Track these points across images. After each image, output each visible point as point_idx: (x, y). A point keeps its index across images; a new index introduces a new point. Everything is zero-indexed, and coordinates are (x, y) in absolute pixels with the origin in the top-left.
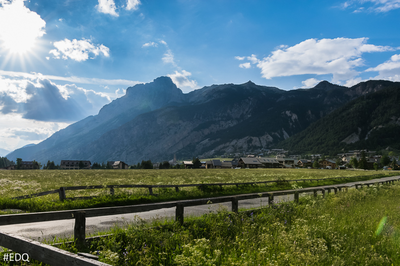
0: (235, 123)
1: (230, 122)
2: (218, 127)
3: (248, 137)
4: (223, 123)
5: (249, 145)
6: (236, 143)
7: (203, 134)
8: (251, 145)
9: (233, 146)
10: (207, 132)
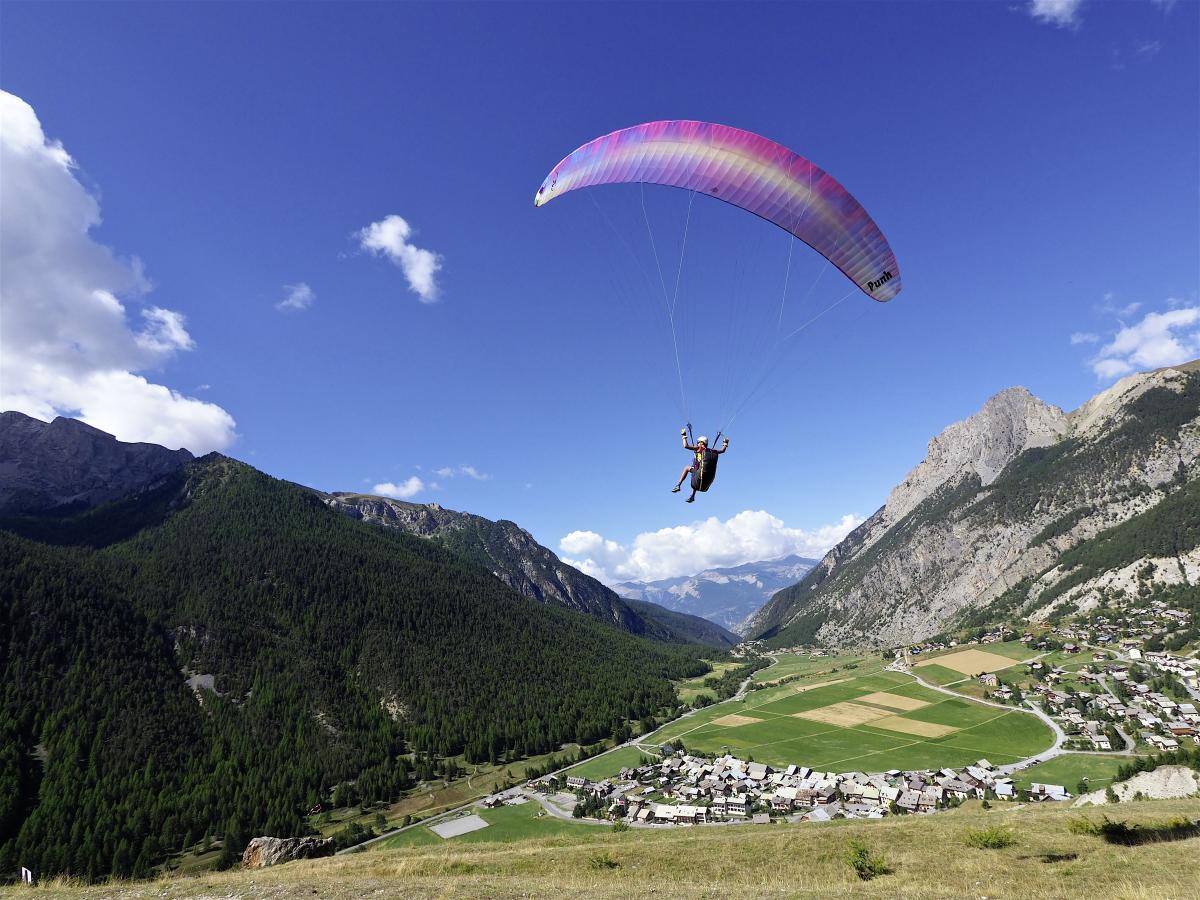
0: (1155, 500)
1: (1137, 500)
2: (1100, 525)
3: (1141, 561)
4: (1116, 508)
5: (1142, 585)
6: (1111, 581)
7: (1054, 549)
8: (1149, 583)
9: (1101, 590)
10: (1063, 543)
